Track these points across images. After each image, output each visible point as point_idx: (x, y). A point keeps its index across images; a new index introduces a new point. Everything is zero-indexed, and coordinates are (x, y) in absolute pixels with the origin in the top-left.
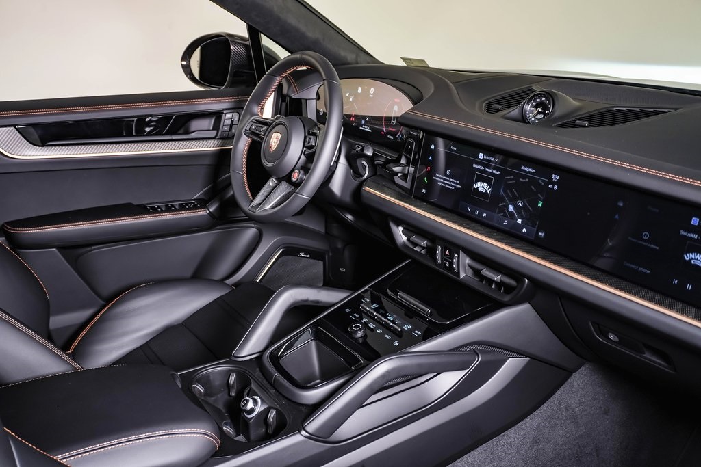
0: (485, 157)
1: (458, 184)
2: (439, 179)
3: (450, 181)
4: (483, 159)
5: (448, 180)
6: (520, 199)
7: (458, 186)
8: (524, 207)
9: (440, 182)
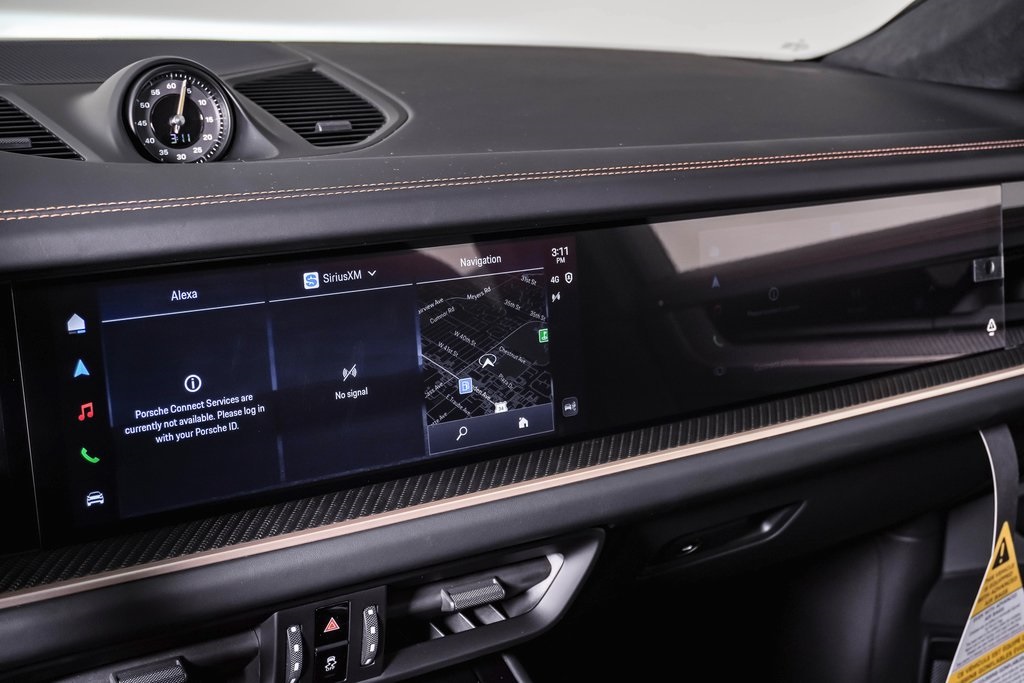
0: (329, 278)
1: (249, 404)
2: (157, 426)
3: (213, 411)
4: (324, 287)
5: (198, 412)
6: (485, 346)
7: (253, 411)
8: (505, 365)
9: (165, 431)
